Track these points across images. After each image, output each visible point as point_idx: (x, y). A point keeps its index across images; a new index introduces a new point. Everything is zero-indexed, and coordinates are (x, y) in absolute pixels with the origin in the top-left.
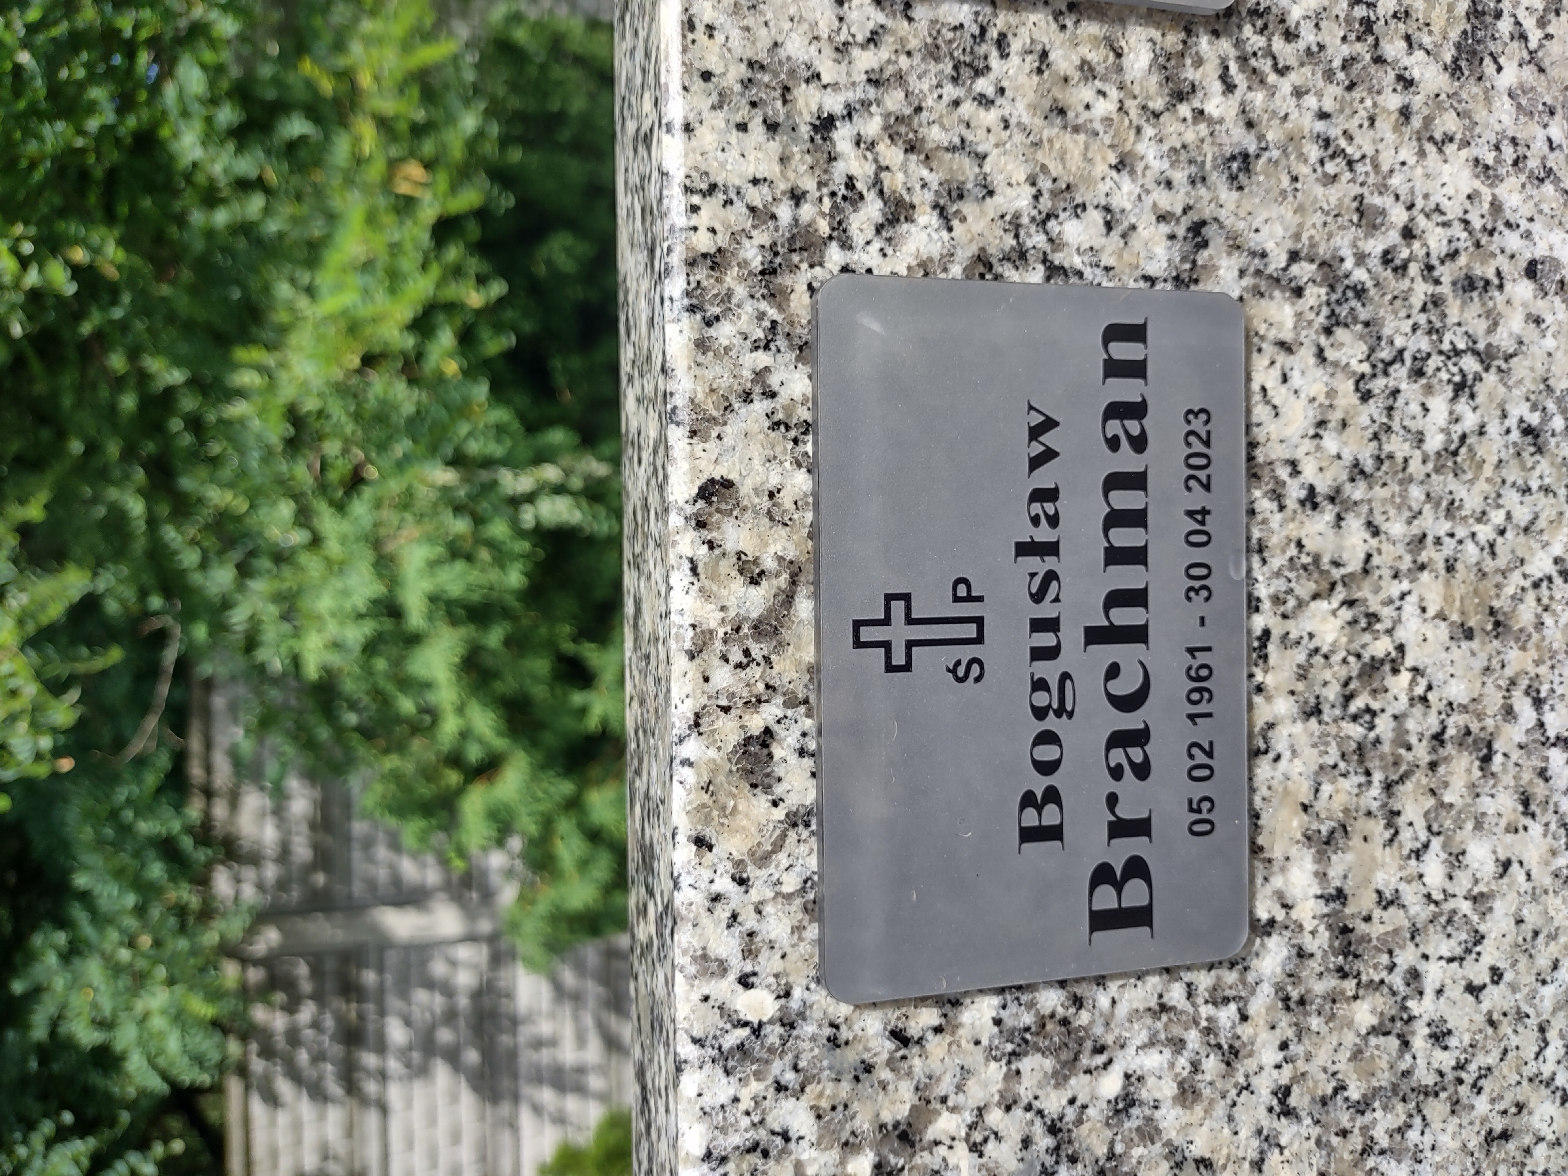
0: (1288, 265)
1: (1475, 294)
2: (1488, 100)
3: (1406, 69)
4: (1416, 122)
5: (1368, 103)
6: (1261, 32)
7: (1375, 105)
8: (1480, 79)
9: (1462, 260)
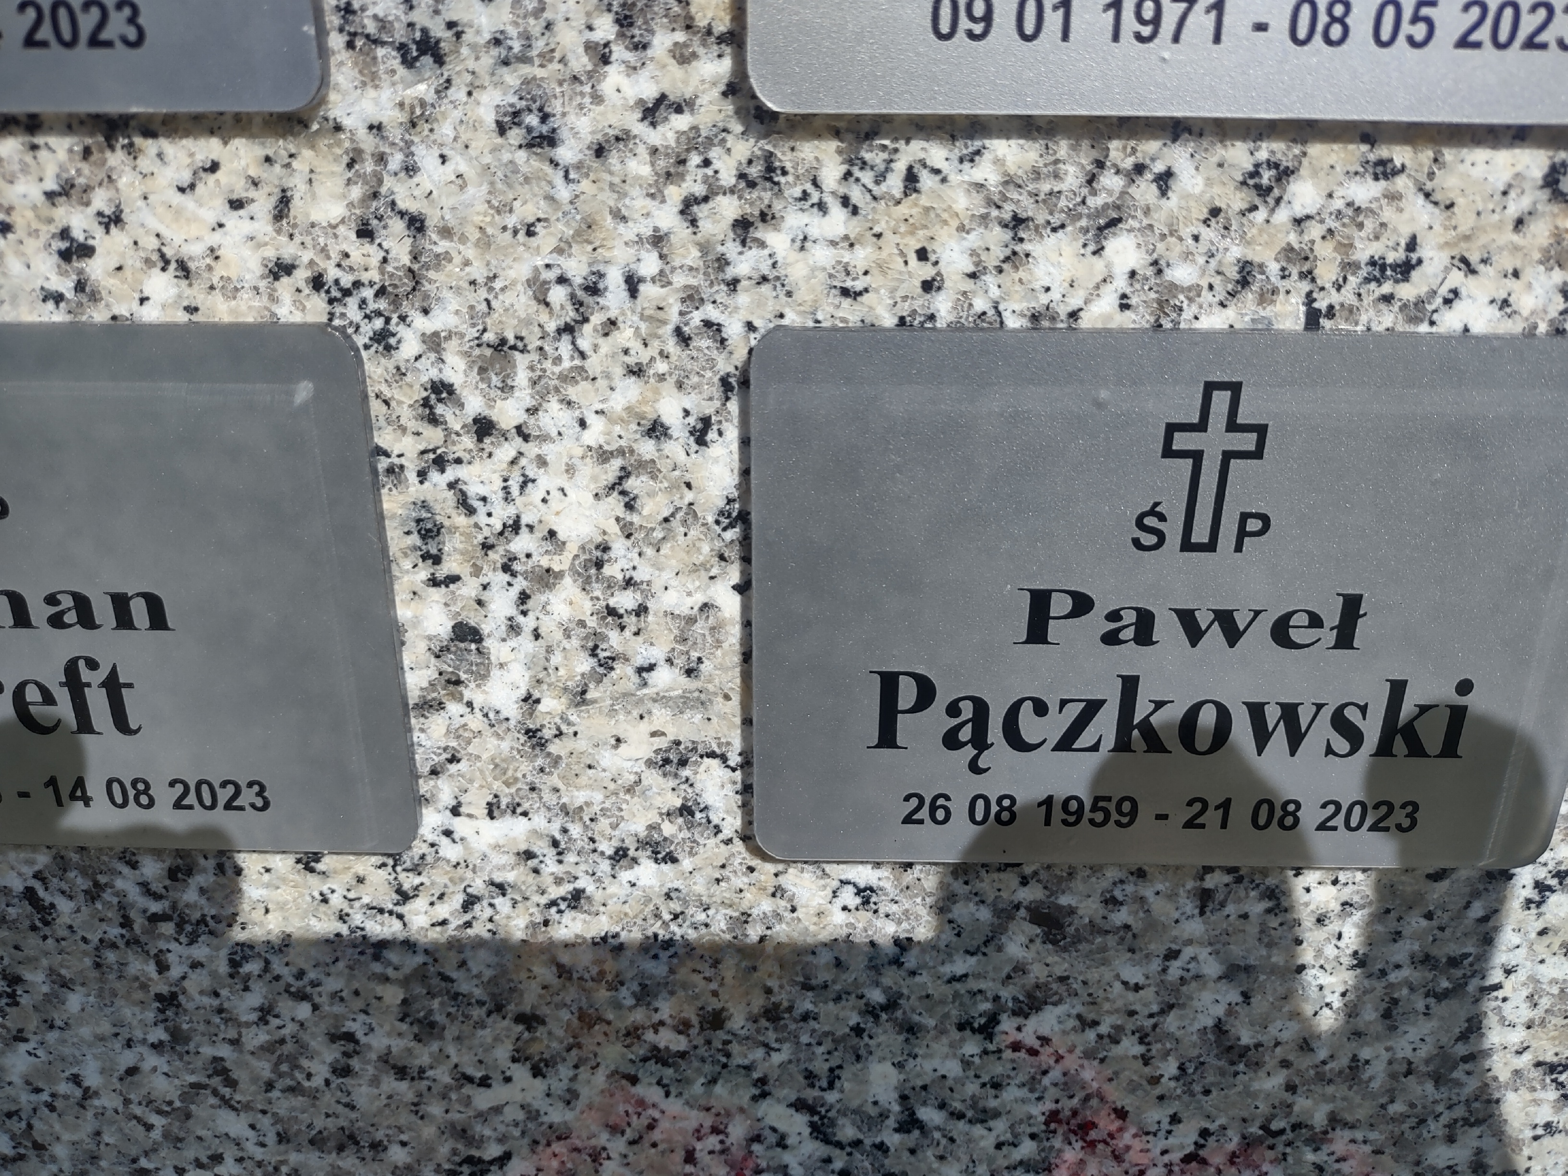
0: (402, 214)
1: (415, 539)
2: (696, 569)
3: (720, 433)
4: (647, 448)
5: (661, 367)
6: (742, 176)
7: (662, 378)
8: (722, 558)
9: (461, 520)
